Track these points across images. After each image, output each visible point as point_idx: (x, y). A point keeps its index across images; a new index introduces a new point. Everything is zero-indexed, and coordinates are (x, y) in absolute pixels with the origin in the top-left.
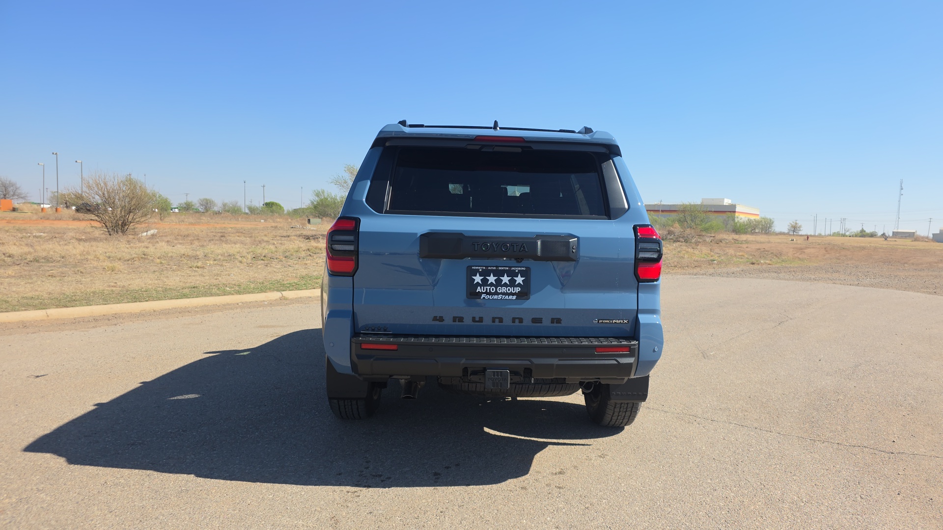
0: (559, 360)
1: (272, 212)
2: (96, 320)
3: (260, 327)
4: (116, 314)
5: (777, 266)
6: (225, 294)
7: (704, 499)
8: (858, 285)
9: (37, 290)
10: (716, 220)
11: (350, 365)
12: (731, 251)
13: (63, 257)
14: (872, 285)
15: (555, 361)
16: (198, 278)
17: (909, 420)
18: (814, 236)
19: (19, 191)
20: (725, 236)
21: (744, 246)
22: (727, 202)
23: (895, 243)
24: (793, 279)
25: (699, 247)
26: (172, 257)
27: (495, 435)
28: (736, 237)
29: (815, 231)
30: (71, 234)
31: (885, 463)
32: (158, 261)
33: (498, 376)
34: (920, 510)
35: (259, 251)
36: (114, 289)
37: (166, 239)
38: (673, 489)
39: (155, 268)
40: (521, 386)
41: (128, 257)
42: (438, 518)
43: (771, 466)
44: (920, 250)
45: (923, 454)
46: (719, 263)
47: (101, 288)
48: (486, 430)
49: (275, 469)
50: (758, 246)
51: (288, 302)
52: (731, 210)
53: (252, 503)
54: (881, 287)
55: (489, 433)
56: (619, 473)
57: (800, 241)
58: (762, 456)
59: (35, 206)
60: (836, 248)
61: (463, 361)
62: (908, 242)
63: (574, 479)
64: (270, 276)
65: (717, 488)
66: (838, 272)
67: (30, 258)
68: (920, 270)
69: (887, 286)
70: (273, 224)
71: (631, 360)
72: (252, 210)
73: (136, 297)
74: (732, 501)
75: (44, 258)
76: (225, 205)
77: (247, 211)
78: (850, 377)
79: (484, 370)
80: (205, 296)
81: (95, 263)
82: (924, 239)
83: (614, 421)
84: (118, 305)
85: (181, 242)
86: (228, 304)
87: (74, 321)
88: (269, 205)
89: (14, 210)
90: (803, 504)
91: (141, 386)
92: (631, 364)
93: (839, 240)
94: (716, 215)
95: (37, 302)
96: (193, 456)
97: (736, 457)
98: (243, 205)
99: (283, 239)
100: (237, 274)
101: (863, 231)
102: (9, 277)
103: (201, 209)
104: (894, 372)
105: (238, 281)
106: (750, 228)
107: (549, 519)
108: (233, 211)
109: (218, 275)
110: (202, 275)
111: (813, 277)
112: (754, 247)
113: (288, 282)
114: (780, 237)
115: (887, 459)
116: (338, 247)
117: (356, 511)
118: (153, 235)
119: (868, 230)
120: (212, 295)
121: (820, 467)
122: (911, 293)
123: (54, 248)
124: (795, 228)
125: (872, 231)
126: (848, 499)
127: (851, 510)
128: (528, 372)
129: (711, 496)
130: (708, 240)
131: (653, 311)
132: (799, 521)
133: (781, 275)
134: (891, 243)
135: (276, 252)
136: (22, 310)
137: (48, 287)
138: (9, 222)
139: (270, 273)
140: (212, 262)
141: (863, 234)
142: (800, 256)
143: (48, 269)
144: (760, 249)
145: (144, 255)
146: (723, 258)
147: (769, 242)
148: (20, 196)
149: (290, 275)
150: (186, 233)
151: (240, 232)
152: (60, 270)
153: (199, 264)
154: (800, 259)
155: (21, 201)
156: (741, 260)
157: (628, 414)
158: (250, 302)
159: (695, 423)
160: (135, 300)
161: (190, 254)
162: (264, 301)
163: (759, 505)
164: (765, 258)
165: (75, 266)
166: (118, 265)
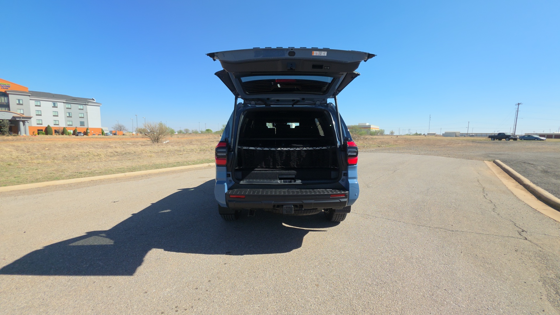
0: (315, 201)
1: (209, 133)
2: (142, 176)
3: (200, 178)
4: (150, 174)
5: (388, 147)
6: (189, 165)
7: (378, 258)
8: (419, 154)
9: (123, 165)
10: (364, 131)
11: (226, 204)
12: (371, 142)
13: (135, 152)
14: (425, 154)
15: (313, 201)
16: (180, 159)
17: (456, 214)
18: (399, 135)
19: (125, 128)
20: (367, 137)
21: (375, 140)
22: (367, 124)
23: (429, 137)
24: (395, 153)
25: (359, 141)
26: (172, 151)
27: (287, 227)
28: (372, 137)
29: (399, 133)
30: (140, 143)
31: (451, 236)
32: (167, 152)
33: (288, 208)
34: (473, 261)
35: (202, 147)
36: (150, 164)
37: (171, 144)
38: (364, 253)
39: (166, 155)
40: (298, 211)
41: (156, 151)
42: (264, 272)
43: (403, 239)
44: (439, 140)
45: (466, 231)
46: (367, 147)
47: (146, 164)
48: (284, 224)
49: (197, 247)
50: (380, 140)
51: (211, 167)
52: (369, 127)
53: (186, 265)
54: (428, 155)
55: (285, 226)
56: (340, 245)
57: (395, 137)
58: (399, 234)
59: (131, 133)
60: (408, 140)
61: (273, 202)
62: (433, 137)
63: (322, 249)
64: (205, 157)
65: (383, 252)
66: (411, 149)
67: (123, 153)
68: (441, 148)
69: (431, 154)
70: (209, 137)
71: (346, 200)
72: (202, 132)
73: (157, 167)
74: (391, 259)
75: (128, 153)
76: (193, 131)
77: (200, 133)
78: (427, 195)
79: (282, 206)
80: (182, 166)
81: (145, 154)
82: (439, 136)
83: (336, 220)
84: (151, 170)
85: (176, 145)
86: (190, 169)
87: (135, 177)
88: (207, 130)
89: (124, 135)
90: (421, 259)
91: (151, 205)
92: (346, 201)
93: (409, 137)
94: (364, 129)
95: (122, 170)
96: (165, 240)
97: (388, 235)
98: (199, 130)
99: (211, 142)
100: (194, 157)
101: (416, 133)
102: (115, 160)
103: (185, 132)
104: (443, 192)
105: (194, 159)
106: (376, 133)
107: (312, 271)
108: (196, 133)
109: (187, 157)
110: (182, 158)
111: (402, 152)
112: (379, 140)
113: (211, 159)
114: (387, 136)
115: (451, 234)
116: (219, 154)
117: (229, 269)
118: (168, 142)
119: (418, 133)
120: (184, 165)
121: (424, 239)
122: (440, 157)
123: (132, 149)
124: (392, 133)
125: (420, 133)
126: (440, 256)
127: (443, 262)
128: (301, 206)
129: (381, 256)
130: (362, 138)
131: (355, 178)
132: (421, 269)
133: (391, 151)
134: (428, 137)
135: (208, 148)
136: (116, 173)
137: (128, 164)
138: (120, 139)
139: (205, 156)
140: (185, 153)
141: (416, 134)
142: (396, 144)
143: (129, 157)
144: (381, 141)
145: (163, 150)
146: (368, 145)
147: (384, 139)
148: (125, 130)
149: (212, 157)
150: (179, 141)
151: (197, 140)
152: (133, 157)
153: (181, 153)
154: (396, 145)
155: (126, 131)
156: (374, 146)
157: (342, 217)
158: (198, 168)
159: (369, 219)
160: (157, 168)
161: (178, 149)
162: (202, 167)
163: (402, 261)
164: (383, 145)
165: (139, 155)
166: (153, 155)
